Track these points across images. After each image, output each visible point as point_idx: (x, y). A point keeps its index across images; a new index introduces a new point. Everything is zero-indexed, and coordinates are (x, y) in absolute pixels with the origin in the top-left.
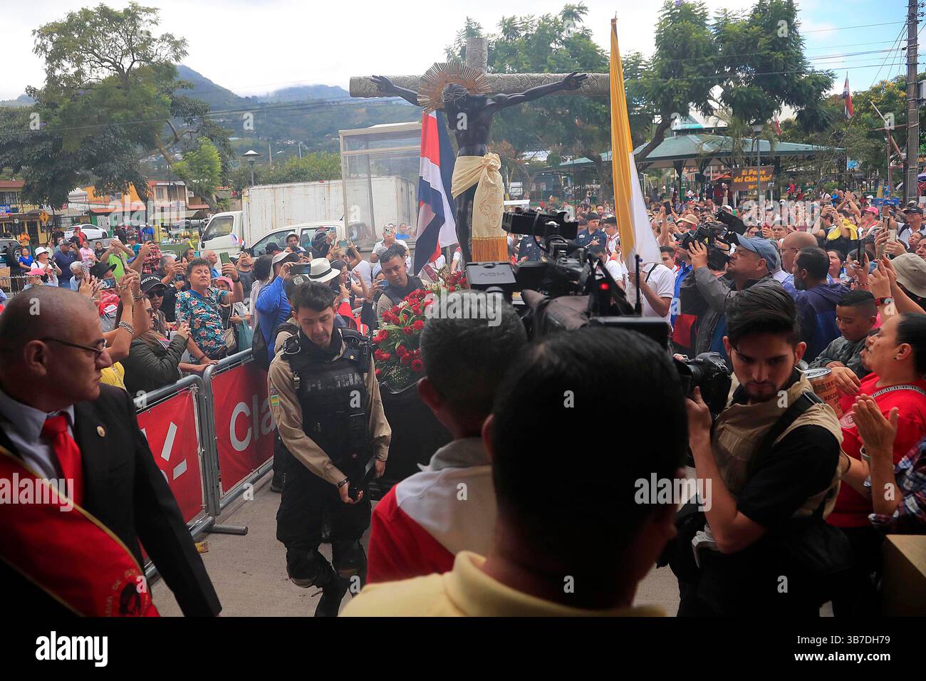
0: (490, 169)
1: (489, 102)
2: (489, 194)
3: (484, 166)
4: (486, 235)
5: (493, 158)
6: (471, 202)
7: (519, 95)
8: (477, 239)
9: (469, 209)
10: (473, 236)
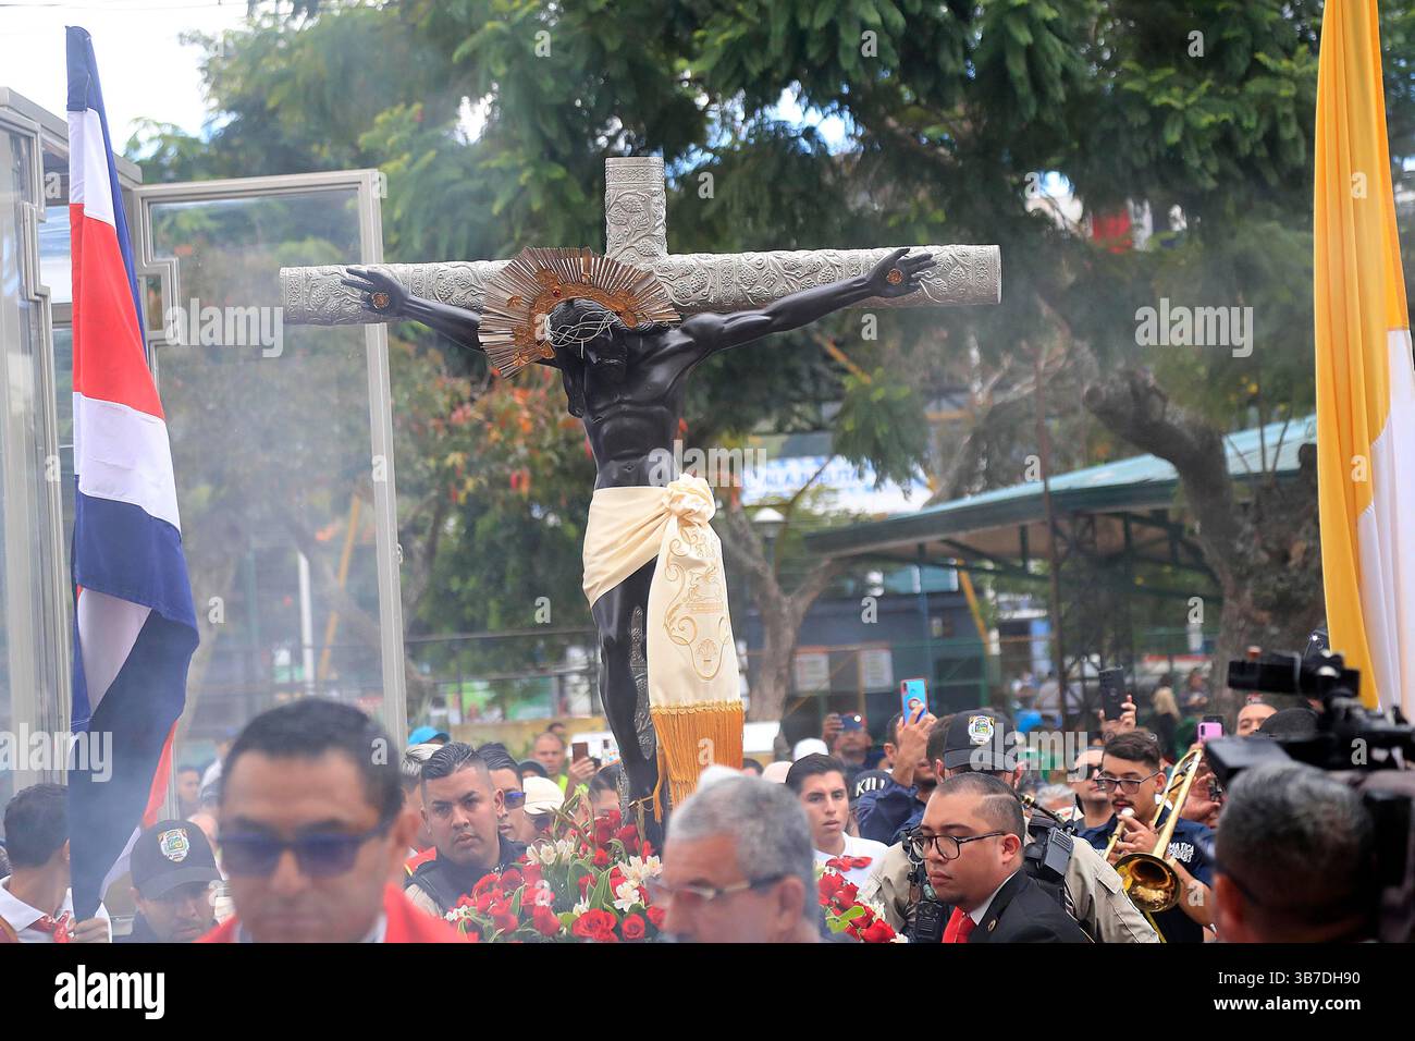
0: (685, 520)
1: (675, 339)
2: (687, 586)
3: (670, 512)
4: (687, 699)
5: (691, 491)
6: (638, 612)
7: (757, 316)
8: (665, 712)
9: (634, 631)
10: (653, 704)
